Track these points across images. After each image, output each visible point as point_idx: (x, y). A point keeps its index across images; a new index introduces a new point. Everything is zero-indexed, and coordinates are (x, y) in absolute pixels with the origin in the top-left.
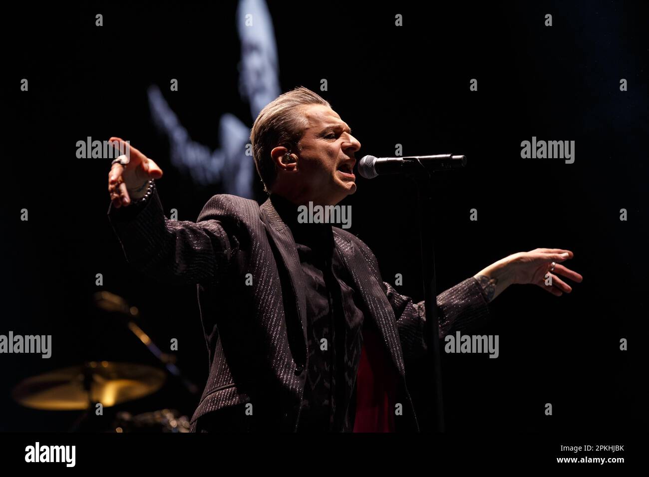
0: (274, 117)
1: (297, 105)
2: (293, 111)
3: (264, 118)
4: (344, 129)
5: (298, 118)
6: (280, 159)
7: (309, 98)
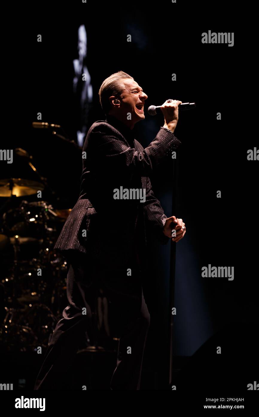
0: (110, 84)
1: (120, 79)
2: (118, 82)
3: (106, 85)
4: (140, 90)
5: (121, 84)
6: (113, 101)
7: (125, 76)
